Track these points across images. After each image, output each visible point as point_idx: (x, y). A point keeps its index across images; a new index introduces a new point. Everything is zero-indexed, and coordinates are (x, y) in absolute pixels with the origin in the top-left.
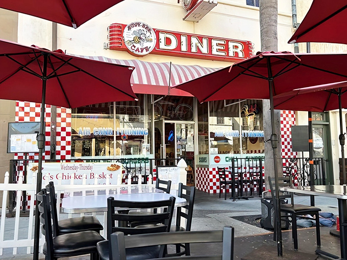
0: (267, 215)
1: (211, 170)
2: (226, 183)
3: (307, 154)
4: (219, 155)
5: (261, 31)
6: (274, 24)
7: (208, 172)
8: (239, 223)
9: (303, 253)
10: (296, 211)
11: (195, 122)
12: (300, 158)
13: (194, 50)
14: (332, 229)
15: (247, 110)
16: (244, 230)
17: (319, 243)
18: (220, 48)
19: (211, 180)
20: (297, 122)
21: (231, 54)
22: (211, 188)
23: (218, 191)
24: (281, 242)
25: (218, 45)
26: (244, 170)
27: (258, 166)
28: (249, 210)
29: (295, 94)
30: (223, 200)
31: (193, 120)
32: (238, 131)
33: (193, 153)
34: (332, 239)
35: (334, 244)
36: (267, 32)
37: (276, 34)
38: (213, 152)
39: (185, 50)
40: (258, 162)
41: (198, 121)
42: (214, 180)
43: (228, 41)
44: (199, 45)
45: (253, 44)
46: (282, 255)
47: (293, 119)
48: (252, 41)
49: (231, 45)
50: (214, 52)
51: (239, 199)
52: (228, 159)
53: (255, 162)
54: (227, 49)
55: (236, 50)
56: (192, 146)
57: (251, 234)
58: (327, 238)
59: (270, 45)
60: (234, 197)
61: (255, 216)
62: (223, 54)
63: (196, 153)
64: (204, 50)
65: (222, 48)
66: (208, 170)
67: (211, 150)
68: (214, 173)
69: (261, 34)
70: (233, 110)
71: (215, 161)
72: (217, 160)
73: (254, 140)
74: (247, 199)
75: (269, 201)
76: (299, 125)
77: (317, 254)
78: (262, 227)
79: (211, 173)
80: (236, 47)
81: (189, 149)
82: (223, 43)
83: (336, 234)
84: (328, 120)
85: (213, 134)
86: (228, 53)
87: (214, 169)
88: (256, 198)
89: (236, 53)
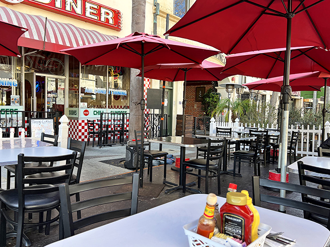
0: (130, 159)
1: (80, 121)
2: (94, 133)
3: (157, 111)
4: (88, 109)
5: (133, 7)
6: (143, 4)
7: (78, 124)
8: (107, 165)
9: (156, 184)
10: (153, 155)
11: (66, 78)
12: (152, 114)
13: (68, 8)
14: (172, 166)
15: (112, 71)
16: (112, 171)
17: (165, 176)
18: (93, 11)
19: (80, 131)
20: (151, 86)
21: (103, 19)
22: (80, 137)
23: (86, 140)
24: (142, 178)
25: (91, 8)
26: (110, 123)
27: (121, 119)
28: (114, 155)
29: (157, 68)
30: (91, 147)
31: (64, 75)
32: (105, 89)
33: (63, 106)
34: (172, 172)
35: (174, 176)
36: (137, 10)
37: (144, 13)
38: (83, 105)
39: (59, 7)
40: (122, 116)
41: (69, 76)
42: (83, 131)
43: (100, 6)
44: (73, 4)
45: (121, 14)
46: (142, 187)
47: (148, 83)
48: (122, 11)
49: (103, 11)
50: (88, 14)
51: (104, 146)
52: (95, 113)
53: (119, 116)
54: (99, 14)
55: (107, 17)
56: (63, 99)
57: (118, 174)
58: (170, 173)
59: (139, 21)
60: (100, 144)
61: (119, 159)
62: (96, 18)
63: (67, 106)
64: (79, 10)
65: (95, 12)
66: (78, 121)
67: (81, 104)
68: (83, 124)
69: (133, 10)
70: (100, 70)
71: (84, 114)
72: (86, 113)
73: (117, 97)
74: (111, 146)
75: (132, 148)
76: (153, 88)
77: (164, 183)
78: (126, 168)
79: (80, 124)
80: (108, 14)
81: (60, 102)
82: (96, 7)
83: (175, 169)
84: (172, 86)
85: (83, 90)
86: (100, 18)
87: (83, 121)
88: (118, 145)
89: (107, 19)
